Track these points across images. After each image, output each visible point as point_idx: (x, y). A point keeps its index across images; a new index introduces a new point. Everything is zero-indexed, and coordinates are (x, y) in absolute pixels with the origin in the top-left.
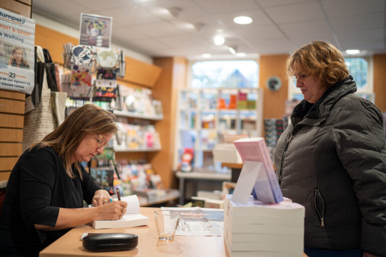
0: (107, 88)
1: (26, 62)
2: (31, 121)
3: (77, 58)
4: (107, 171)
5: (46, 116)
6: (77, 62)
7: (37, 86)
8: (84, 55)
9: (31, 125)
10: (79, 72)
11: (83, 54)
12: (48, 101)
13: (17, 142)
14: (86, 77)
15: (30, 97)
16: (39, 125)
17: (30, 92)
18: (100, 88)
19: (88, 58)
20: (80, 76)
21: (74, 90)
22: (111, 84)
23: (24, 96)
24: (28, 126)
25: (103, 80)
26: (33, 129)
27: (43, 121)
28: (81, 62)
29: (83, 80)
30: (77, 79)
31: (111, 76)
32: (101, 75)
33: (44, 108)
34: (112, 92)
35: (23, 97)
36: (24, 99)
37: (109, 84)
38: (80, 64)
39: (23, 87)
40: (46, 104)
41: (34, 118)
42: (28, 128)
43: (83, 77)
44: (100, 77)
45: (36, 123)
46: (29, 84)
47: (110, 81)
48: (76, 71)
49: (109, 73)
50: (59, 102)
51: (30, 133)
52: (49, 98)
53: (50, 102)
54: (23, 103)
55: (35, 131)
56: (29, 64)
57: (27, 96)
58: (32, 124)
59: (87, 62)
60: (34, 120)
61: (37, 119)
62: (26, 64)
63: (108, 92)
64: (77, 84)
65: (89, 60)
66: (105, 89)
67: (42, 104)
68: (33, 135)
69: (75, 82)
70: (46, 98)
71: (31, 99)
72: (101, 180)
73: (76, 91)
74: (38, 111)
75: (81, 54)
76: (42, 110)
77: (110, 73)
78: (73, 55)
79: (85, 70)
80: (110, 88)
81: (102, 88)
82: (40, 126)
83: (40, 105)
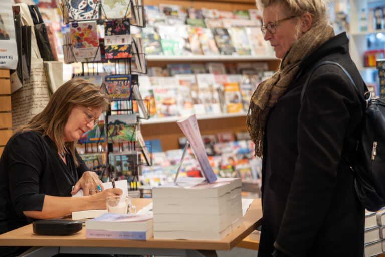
0: (120, 46)
1: (4, 32)
2: (23, 101)
3: (76, 10)
4: (128, 156)
5: (39, 93)
6: (77, 17)
7: (23, 57)
8: (84, 6)
9: (23, 106)
10: (79, 29)
11: (84, 3)
12: (41, 74)
13: (7, 129)
14: (90, 36)
15: (15, 73)
16: (32, 105)
17: (14, 67)
18: (110, 47)
19: (91, 8)
20: (82, 35)
21: (77, 54)
22: (123, 40)
23: (8, 72)
24: (21, 106)
25: (114, 36)
26: (27, 110)
27: (36, 100)
28: (82, 15)
29: (86, 39)
30: (79, 39)
31: (124, 29)
32: (110, 29)
33: (36, 83)
34: (125, 51)
35: (7, 74)
36: (8, 76)
37: (121, 41)
38: (81, 18)
39: (4, 63)
40: (37, 79)
41: (26, 97)
42: (21, 110)
43: (86, 36)
44: (109, 33)
45: (29, 103)
46: (11, 57)
47: (122, 36)
48: (76, 29)
49: (120, 25)
50: (54, 74)
51: (24, 115)
52: (42, 70)
53: (43, 75)
54: (8, 81)
55: (28, 112)
56: (8, 33)
57: (11, 71)
58: (25, 104)
59: (88, 14)
60: (27, 98)
61: (29, 98)
62: (4, 34)
63: (121, 51)
64: (80, 46)
65: (92, 11)
66: (116, 48)
67: (33, 79)
68: (26, 118)
69: (77, 43)
70: (37, 70)
71: (17, 75)
72: (122, 169)
73: (80, 54)
74: (30, 87)
75: (81, 4)
76: (34, 86)
77: (122, 24)
78: (71, 7)
79: (88, 26)
80: (123, 46)
81: (113, 47)
82: (34, 106)
83: (31, 80)
